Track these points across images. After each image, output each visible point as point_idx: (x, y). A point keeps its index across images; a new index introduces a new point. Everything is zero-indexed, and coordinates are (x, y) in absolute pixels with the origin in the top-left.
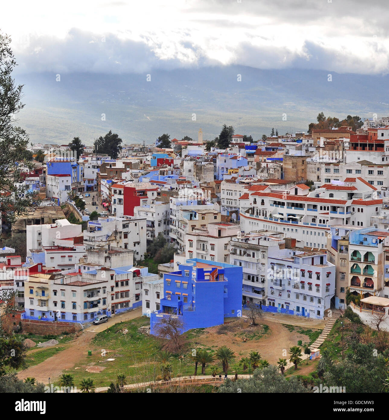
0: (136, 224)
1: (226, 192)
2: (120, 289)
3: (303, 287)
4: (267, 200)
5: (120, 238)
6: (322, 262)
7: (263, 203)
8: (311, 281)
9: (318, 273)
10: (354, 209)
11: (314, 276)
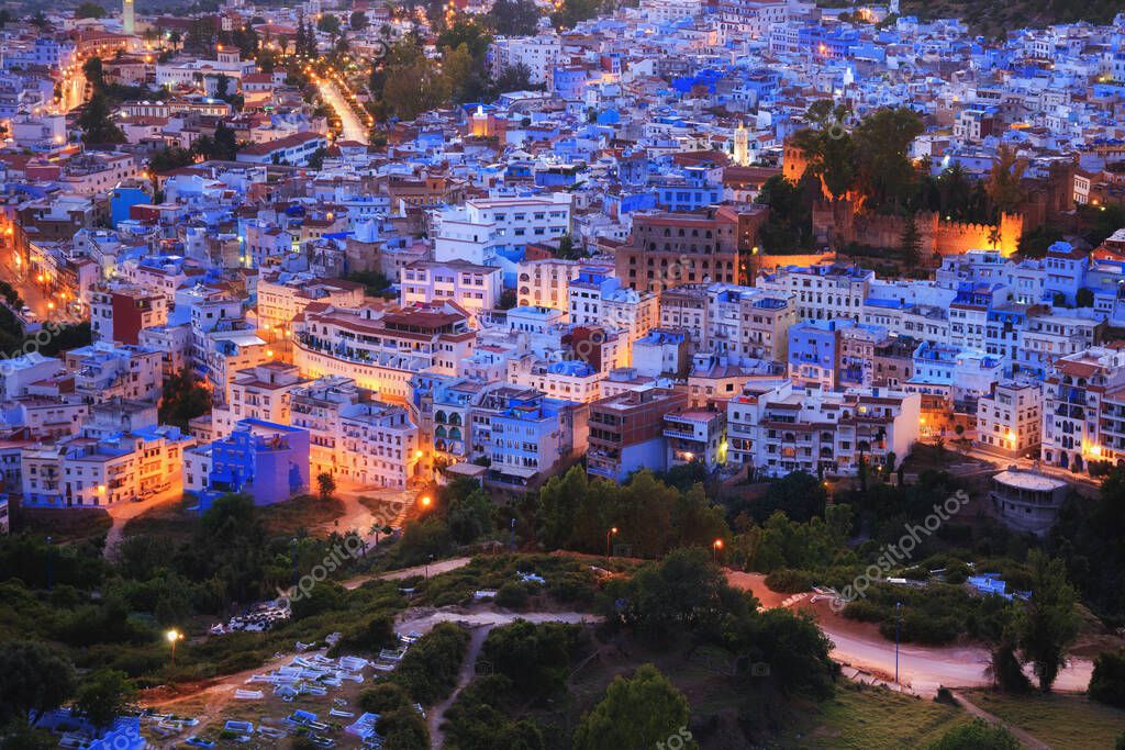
0: (148, 360)
1: (265, 296)
2: (150, 459)
3: (382, 453)
4: (332, 328)
5: (128, 381)
6: (403, 421)
7: (325, 331)
8: (390, 446)
9: (398, 438)
10: (441, 346)
11: (394, 440)
